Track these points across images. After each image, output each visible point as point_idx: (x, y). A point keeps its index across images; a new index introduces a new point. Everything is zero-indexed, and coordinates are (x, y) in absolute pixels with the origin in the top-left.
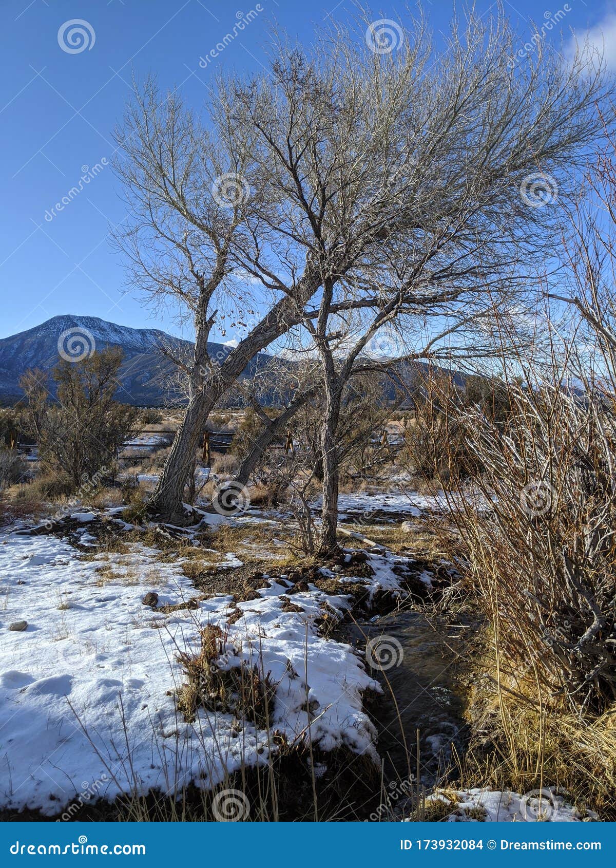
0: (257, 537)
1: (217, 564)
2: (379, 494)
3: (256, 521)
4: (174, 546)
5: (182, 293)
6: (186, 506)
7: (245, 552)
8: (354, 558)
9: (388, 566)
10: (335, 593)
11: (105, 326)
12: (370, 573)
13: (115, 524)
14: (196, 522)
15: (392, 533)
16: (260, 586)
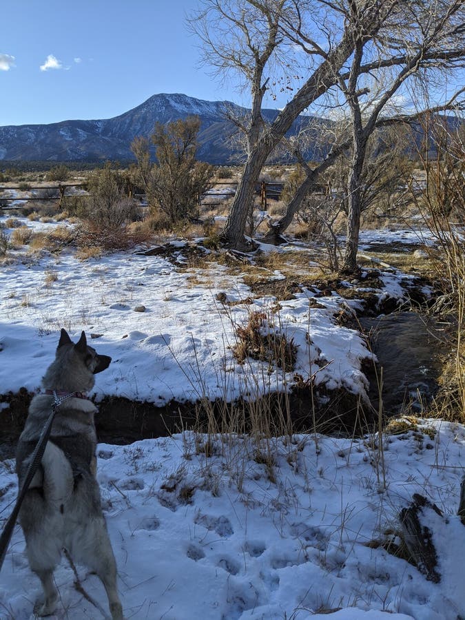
0: (297, 260)
1: (267, 277)
2: (399, 230)
3: (298, 249)
4: (238, 264)
5: (241, 65)
6: (247, 237)
7: (287, 270)
8: (369, 275)
9: (397, 281)
10: (352, 298)
11: (189, 101)
12: (381, 285)
13: (199, 249)
14: (254, 249)
15: (406, 258)
16: (296, 292)
